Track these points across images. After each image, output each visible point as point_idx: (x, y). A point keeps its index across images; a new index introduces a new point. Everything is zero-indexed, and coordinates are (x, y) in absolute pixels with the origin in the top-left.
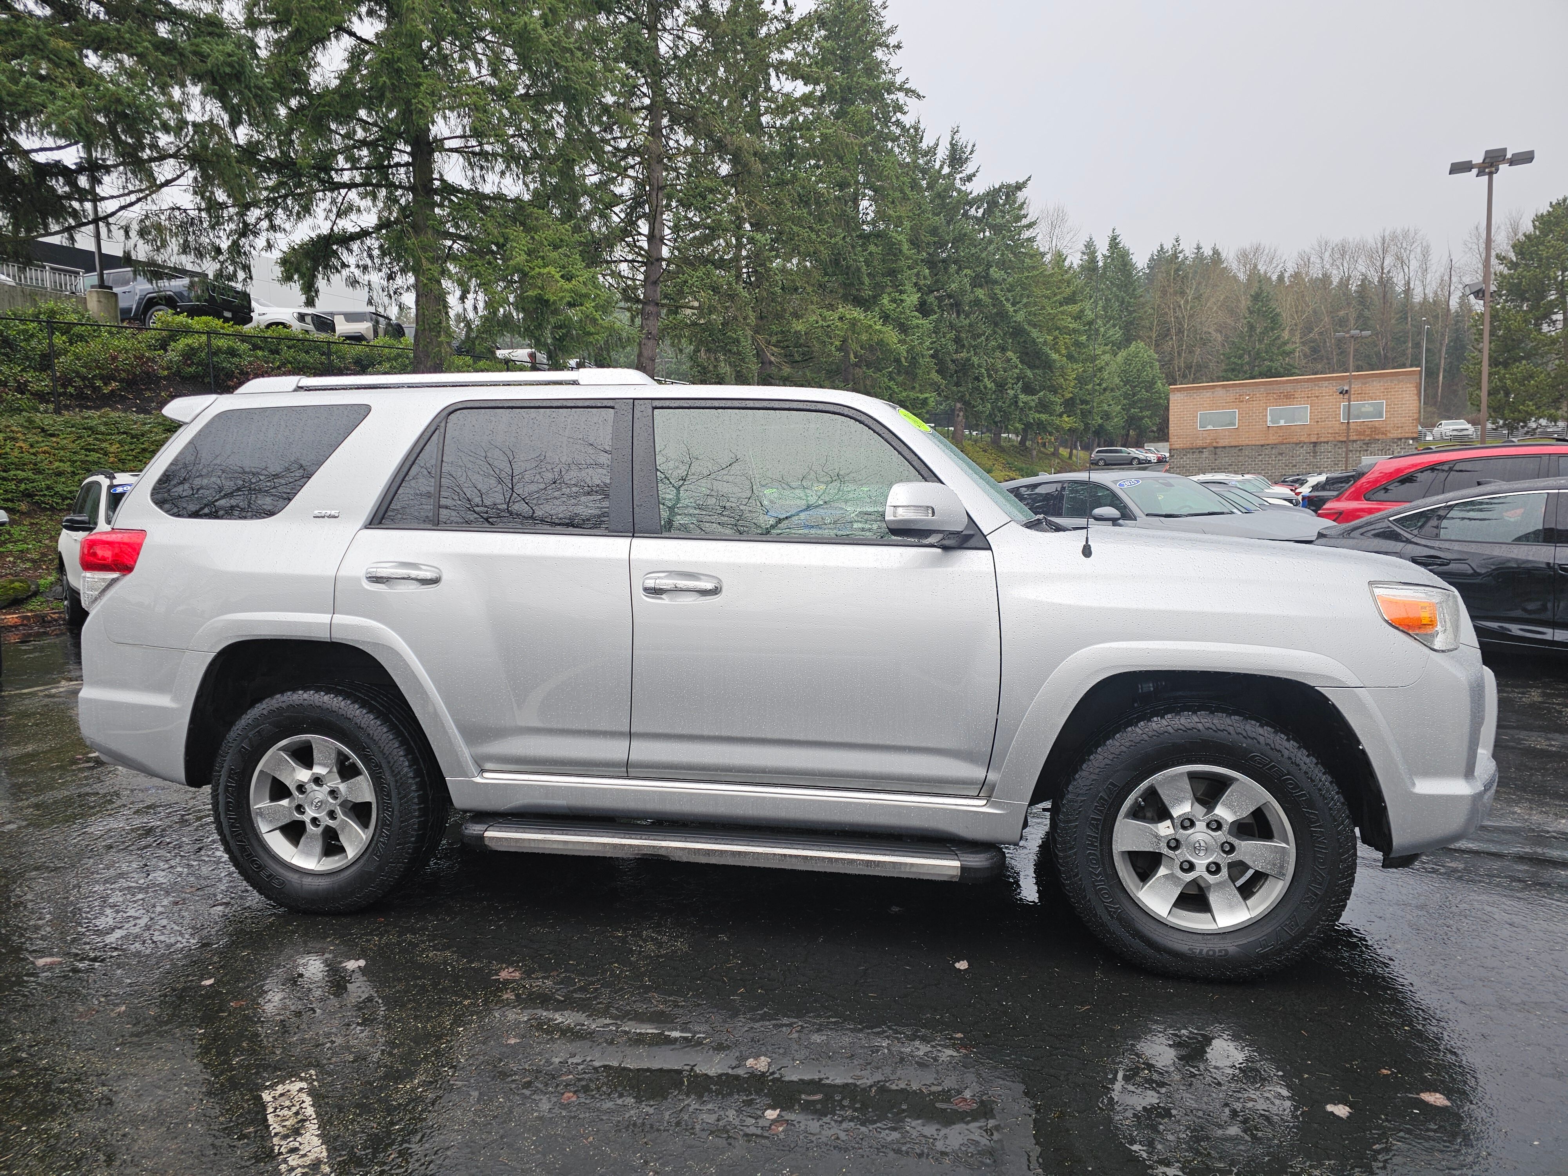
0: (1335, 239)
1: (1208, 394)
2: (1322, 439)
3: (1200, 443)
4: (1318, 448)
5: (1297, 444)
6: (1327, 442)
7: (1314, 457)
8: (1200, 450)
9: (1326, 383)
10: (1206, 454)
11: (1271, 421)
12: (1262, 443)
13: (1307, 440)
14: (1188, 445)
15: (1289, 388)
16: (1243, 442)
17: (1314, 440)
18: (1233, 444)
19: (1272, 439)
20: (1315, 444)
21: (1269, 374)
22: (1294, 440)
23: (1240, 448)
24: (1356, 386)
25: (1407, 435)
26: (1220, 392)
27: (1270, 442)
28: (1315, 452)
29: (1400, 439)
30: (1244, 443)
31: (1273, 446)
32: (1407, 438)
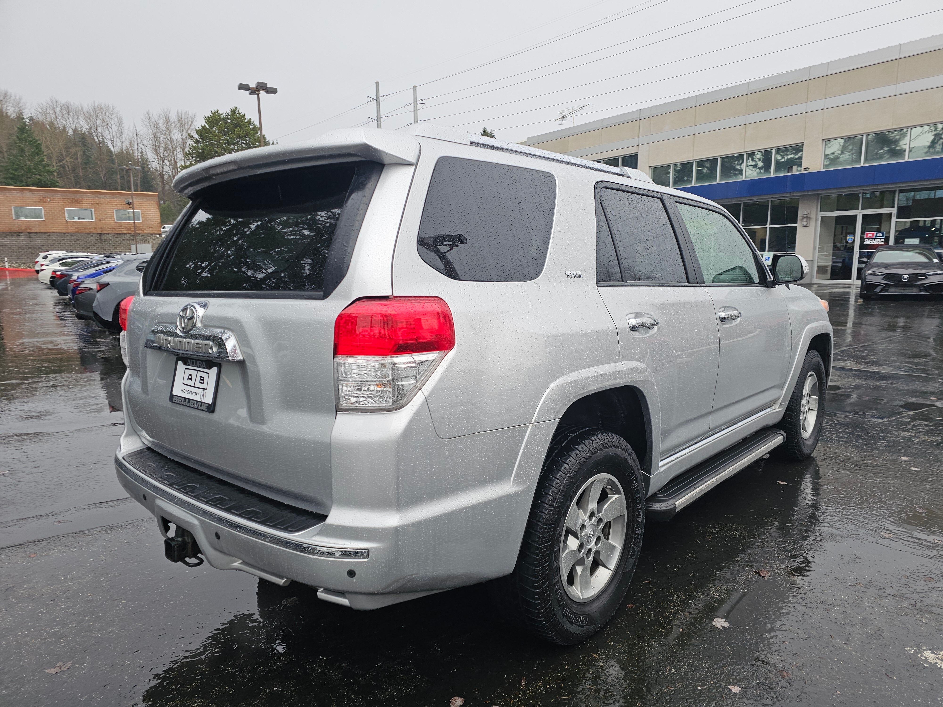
0: (63, 100)
1: (19, 195)
2: (105, 232)
3: (16, 229)
4: (102, 237)
5: (88, 234)
6: (108, 234)
7: (101, 243)
8: (18, 234)
9: (102, 196)
10: (22, 237)
11: (69, 217)
12: (64, 231)
13: (95, 232)
14: (7, 230)
15: (78, 196)
16: (50, 229)
17: (99, 232)
18: (43, 231)
19: (71, 229)
20: (100, 234)
21: (39, 184)
22: (86, 231)
23: (48, 234)
24: (136, 201)
25: (156, 232)
26: (28, 194)
27: (69, 231)
28: (101, 240)
29: (152, 234)
30: (51, 231)
31: (72, 234)
32: (156, 234)
